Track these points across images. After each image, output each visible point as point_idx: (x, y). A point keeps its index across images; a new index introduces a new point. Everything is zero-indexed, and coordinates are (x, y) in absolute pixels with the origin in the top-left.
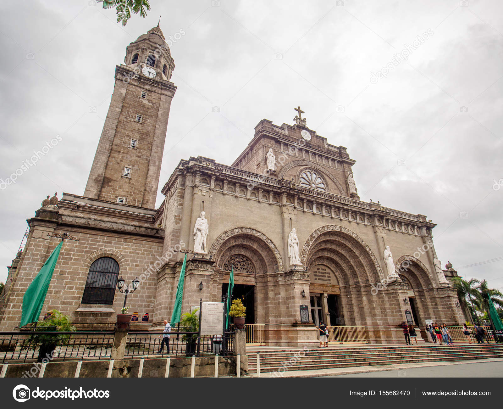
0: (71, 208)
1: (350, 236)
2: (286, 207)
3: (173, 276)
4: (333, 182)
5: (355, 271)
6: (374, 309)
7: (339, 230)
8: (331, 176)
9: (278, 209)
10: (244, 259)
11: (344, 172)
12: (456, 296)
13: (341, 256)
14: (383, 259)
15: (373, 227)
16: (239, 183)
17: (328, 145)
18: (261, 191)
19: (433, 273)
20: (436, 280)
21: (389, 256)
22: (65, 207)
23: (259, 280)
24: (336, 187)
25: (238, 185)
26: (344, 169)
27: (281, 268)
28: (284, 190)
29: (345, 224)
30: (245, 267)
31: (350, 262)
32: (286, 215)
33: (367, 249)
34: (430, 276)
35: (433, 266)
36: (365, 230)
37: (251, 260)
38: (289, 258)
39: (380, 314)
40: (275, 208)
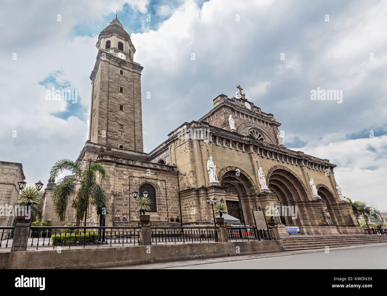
0: (94, 152)
1: (288, 172)
2: (254, 154)
3: (197, 196)
4: (269, 137)
5: (290, 193)
6: (305, 215)
7: (283, 169)
8: (267, 134)
9: (248, 155)
10: (230, 186)
11: (274, 131)
12: (352, 208)
13: (282, 184)
14: (309, 186)
15: (301, 167)
16: (225, 138)
17: (262, 112)
18: (237, 144)
19: (336, 195)
20: (338, 199)
21: (313, 184)
22: (90, 151)
23: (241, 198)
24: (270, 141)
25: (225, 140)
26: (274, 129)
27: (256, 191)
28: (252, 143)
29: (285, 165)
30: (231, 191)
31: (287, 187)
32: (254, 159)
33: (299, 180)
34: (334, 196)
35: (336, 190)
36: (296, 168)
37: (234, 186)
38: (260, 185)
39: (309, 218)
40: (246, 155)
